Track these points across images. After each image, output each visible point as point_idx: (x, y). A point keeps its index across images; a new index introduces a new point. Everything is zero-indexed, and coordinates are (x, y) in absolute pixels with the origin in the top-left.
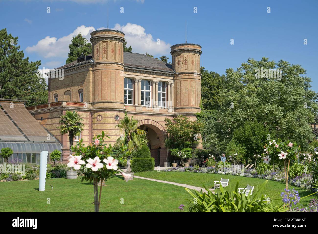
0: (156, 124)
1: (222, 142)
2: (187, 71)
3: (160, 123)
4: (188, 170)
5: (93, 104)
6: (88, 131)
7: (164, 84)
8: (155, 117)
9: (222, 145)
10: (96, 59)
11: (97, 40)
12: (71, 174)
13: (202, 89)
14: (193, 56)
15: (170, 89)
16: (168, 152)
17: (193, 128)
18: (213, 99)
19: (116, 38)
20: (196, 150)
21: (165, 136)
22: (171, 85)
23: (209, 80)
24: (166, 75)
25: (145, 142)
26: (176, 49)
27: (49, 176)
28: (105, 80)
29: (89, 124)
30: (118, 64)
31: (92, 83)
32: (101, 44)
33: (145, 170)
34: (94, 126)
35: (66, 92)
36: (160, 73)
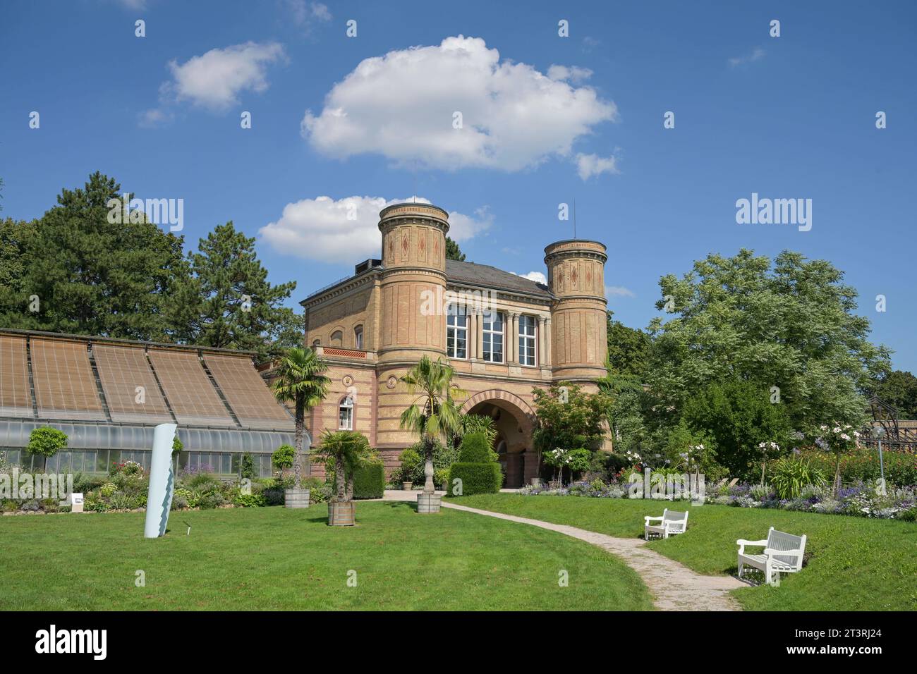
0: (515, 400)
1: (656, 432)
2: (577, 293)
3: (523, 398)
4: (576, 492)
5: (381, 353)
6: (370, 410)
7: (532, 321)
8: (512, 385)
9: (655, 438)
10: (389, 263)
11: (390, 224)
12: (294, 497)
13: (610, 350)
14: (589, 264)
15: (544, 332)
16: (539, 458)
17: (592, 408)
18: (631, 367)
19: (429, 220)
20: (599, 453)
21: (534, 425)
22: (545, 321)
23: (623, 334)
24: (534, 302)
25: (489, 435)
26: (555, 251)
27: (255, 502)
28: (406, 304)
29: (371, 395)
30: (432, 272)
31: (380, 311)
32: (398, 231)
33: (476, 492)
34: (381, 398)
35: (335, 335)
36: (523, 298)
